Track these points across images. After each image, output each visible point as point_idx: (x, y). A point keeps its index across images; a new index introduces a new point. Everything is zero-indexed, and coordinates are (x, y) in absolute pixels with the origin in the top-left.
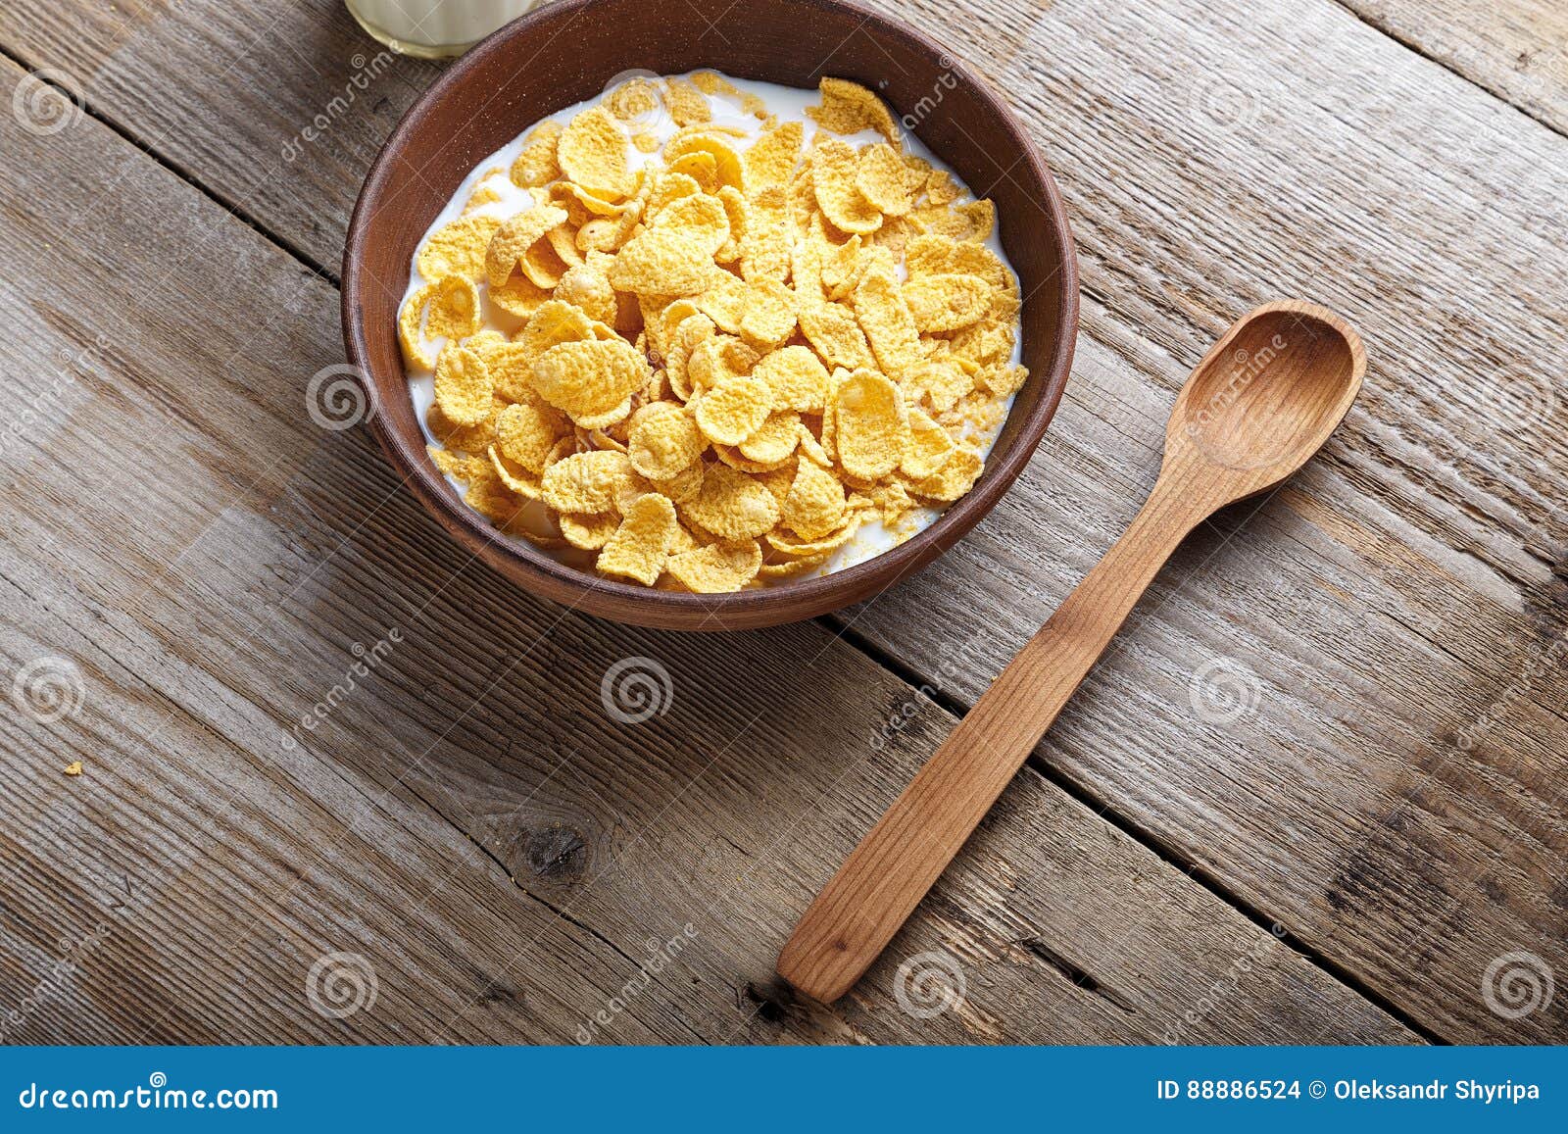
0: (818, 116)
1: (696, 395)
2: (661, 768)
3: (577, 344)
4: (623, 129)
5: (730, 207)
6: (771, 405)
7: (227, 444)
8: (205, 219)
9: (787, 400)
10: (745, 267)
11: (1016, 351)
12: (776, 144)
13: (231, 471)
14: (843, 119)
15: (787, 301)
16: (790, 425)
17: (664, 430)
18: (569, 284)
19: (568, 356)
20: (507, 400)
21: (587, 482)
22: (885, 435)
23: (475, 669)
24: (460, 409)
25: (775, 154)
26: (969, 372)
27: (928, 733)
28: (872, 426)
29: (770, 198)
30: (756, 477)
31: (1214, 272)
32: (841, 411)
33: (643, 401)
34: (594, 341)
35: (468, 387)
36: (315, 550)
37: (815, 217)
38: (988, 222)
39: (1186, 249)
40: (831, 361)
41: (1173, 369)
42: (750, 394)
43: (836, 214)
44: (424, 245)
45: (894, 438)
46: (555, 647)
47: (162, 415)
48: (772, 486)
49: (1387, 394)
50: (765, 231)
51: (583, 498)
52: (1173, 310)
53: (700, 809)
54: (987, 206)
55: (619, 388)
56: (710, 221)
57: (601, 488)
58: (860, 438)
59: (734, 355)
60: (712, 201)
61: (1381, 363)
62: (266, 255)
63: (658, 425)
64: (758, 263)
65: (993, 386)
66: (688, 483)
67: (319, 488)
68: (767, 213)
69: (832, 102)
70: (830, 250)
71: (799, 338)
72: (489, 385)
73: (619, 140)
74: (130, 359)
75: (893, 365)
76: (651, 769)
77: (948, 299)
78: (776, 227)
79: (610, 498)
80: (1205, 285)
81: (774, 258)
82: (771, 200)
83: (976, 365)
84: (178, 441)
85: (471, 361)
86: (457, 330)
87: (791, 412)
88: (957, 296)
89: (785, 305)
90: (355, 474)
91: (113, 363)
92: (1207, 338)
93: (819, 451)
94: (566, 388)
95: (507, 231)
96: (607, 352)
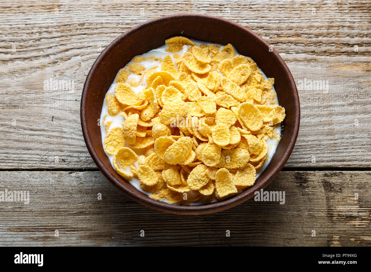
0: (170, 50)
1: (210, 138)
2: (258, 233)
3: (172, 145)
4: (127, 84)
5: (175, 85)
6: (228, 128)
7: (87, 229)
8: (33, 178)
9: (229, 124)
10: (190, 98)
11: (264, 76)
12: (166, 64)
13: (94, 236)
14: (176, 47)
15: (209, 100)
16: (234, 129)
17: (209, 152)
18: (155, 132)
19: (172, 150)
20: (160, 171)
21: (199, 178)
22: (255, 116)
23: (195, 241)
24: (150, 181)
25: (168, 66)
26: (258, 88)
27: (309, 180)
28: (250, 116)
29: (182, 77)
30: (236, 148)
31: (279, 28)
32: (242, 118)
33: (195, 148)
34: (175, 142)
35: (147, 174)
36: (132, 241)
37: (193, 75)
38: (232, 49)
39: (268, 27)
40: (228, 107)
41: (289, 56)
42: (221, 128)
43: (198, 71)
44: (104, 147)
45: (258, 115)
46: (209, 222)
47: (65, 235)
48: (240, 147)
49: (339, 30)
50: (187, 86)
51: (201, 182)
52: (278, 43)
53: (275, 236)
54: (230, 46)
55: (189, 148)
56: (173, 93)
57: (204, 177)
58: (250, 121)
59: (208, 121)
60: (170, 87)
61: (331, 24)
62: (56, 176)
63: (207, 151)
64: (192, 95)
65: (267, 87)
66: (222, 160)
67: (120, 224)
68: (184, 81)
69: (171, 45)
70: (205, 80)
71: (218, 107)
72: (152, 170)
73: (128, 88)
74: (44, 226)
75: (241, 98)
76: (256, 235)
77: (240, 74)
78: (189, 83)
79: (208, 178)
80: (279, 32)
81: (194, 91)
82: (183, 78)
83: (259, 85)
84: (75, 238)
85: (144, 167)
86: (131, 162)
87: (232, 126)
88: (242, 72)
89: (209, 101)
90: (125, 214)
91: (41, 230)
92: (290, 44)
93: (244, 131)
94: (177, 158)
95: (127, 129)
96: (181, 142)
